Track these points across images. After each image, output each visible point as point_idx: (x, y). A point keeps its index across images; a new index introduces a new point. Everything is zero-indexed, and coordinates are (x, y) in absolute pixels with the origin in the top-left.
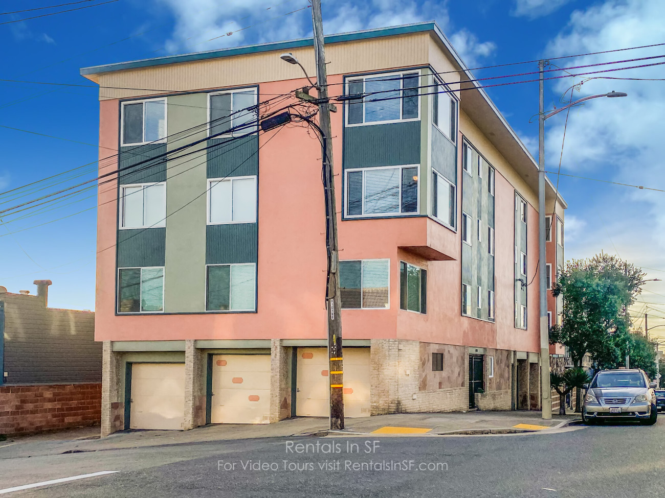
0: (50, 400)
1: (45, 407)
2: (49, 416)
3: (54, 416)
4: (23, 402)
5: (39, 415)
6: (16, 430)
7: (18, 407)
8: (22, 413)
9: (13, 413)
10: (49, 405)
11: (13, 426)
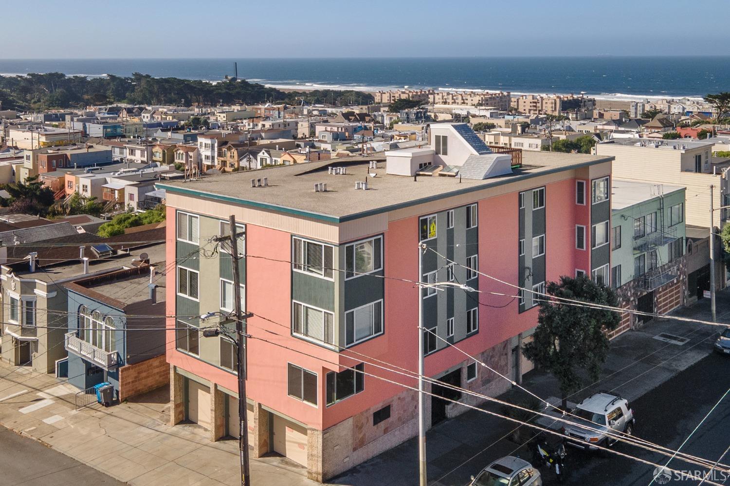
0: (157, 367)
1: (154, 372)
2: (157, 377)
3: (160, 376)
4: (139, 373)
5: (151, 378)
6: (135, 392)
7: (136, 377)
8: (139, 380)
9: (133, 382)
10: (156, 371)
11: (133, 390)
